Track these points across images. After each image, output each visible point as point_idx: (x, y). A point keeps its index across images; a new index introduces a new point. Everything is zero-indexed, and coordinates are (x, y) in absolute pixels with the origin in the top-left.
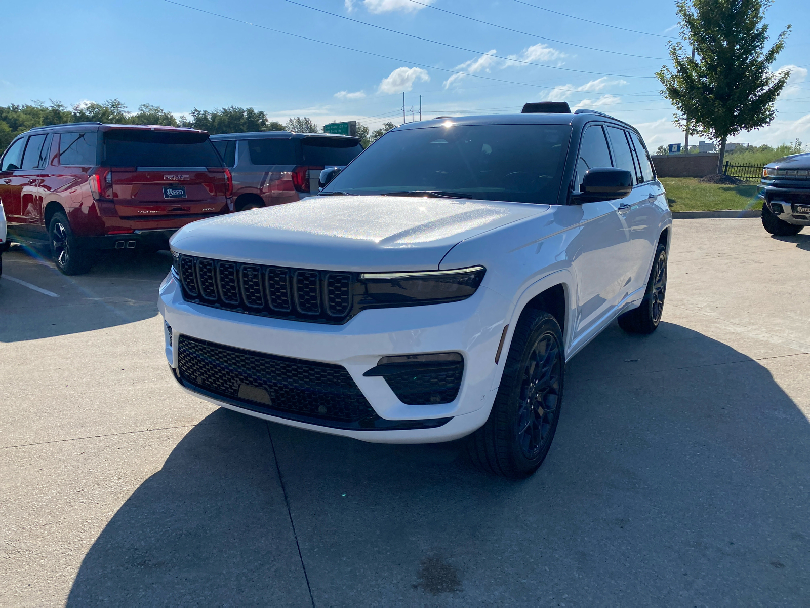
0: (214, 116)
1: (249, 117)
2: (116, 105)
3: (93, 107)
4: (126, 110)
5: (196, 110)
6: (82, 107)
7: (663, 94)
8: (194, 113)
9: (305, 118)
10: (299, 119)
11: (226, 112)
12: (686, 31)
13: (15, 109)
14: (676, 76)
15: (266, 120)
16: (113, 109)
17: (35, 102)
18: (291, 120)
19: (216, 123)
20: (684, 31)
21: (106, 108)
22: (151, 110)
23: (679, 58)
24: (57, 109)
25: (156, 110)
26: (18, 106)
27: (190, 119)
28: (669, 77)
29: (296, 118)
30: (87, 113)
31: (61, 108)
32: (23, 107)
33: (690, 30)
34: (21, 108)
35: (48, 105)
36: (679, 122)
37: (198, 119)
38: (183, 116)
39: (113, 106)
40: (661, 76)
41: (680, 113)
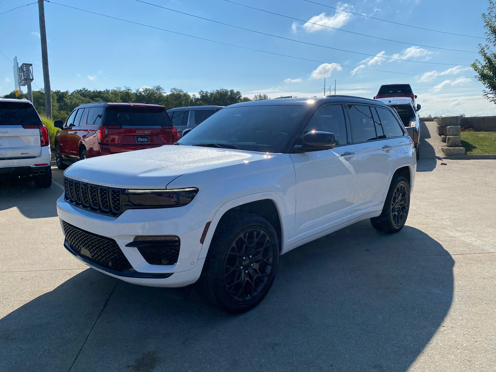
0: (212, 94)
1: (231, 95)
2: (158, 88)
3: (146, 90)
4: (163, 91)
5: (202, 91)
6: (141, 90)
7: (477, 78)
8: (200, 93)
9: (264, 95)
10: (260, 95)
11: (218, 92)
12: (491, 37)
13: (108, 91)
14: (485, 66)
15: (241, 96)
16: (157, 91)
17: (117, 88)
18: (256, 96)
19: (212, 99)
20: (490, 37)
21: (153, 90)
22: (177, 91)
23: (487, 55)
24: (128, 91)
25: (180, 91)
26: (109, 90)
27: (198, 96)
28: (480, 67)
29: (259, 95)
30: (143, 94)
31: (130, 91)
32: (112, 90)
33: (495, 36)
34: (110, 91)
35: (123, 89)
36: (487, 95)
37: (202, 96)
38: (194, 95)
39: (157, 89)
40: (474, 66)
41: (488, 90)
